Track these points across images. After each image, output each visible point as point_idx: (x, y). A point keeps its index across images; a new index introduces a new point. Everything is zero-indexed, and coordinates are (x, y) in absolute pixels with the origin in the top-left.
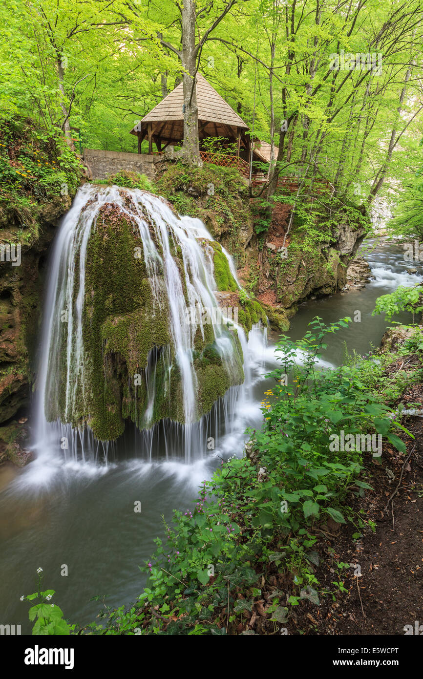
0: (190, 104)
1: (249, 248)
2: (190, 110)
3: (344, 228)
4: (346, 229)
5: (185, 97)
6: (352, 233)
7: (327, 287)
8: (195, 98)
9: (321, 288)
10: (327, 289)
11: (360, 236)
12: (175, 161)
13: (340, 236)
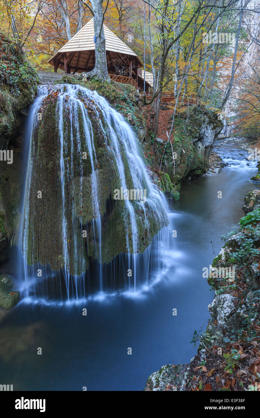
0: (100, 36)
1: (144, 142)
2: (100, 40)
3: (207, 127)
4: (208, 128)
5: (95, 31)
6: (212, 130)
7: (199, 170)
8: (103, 32)
9: (195, 170)
10: (199, 171)
11: (217, 132)
12: (89, 78)
13: (204, 133)
